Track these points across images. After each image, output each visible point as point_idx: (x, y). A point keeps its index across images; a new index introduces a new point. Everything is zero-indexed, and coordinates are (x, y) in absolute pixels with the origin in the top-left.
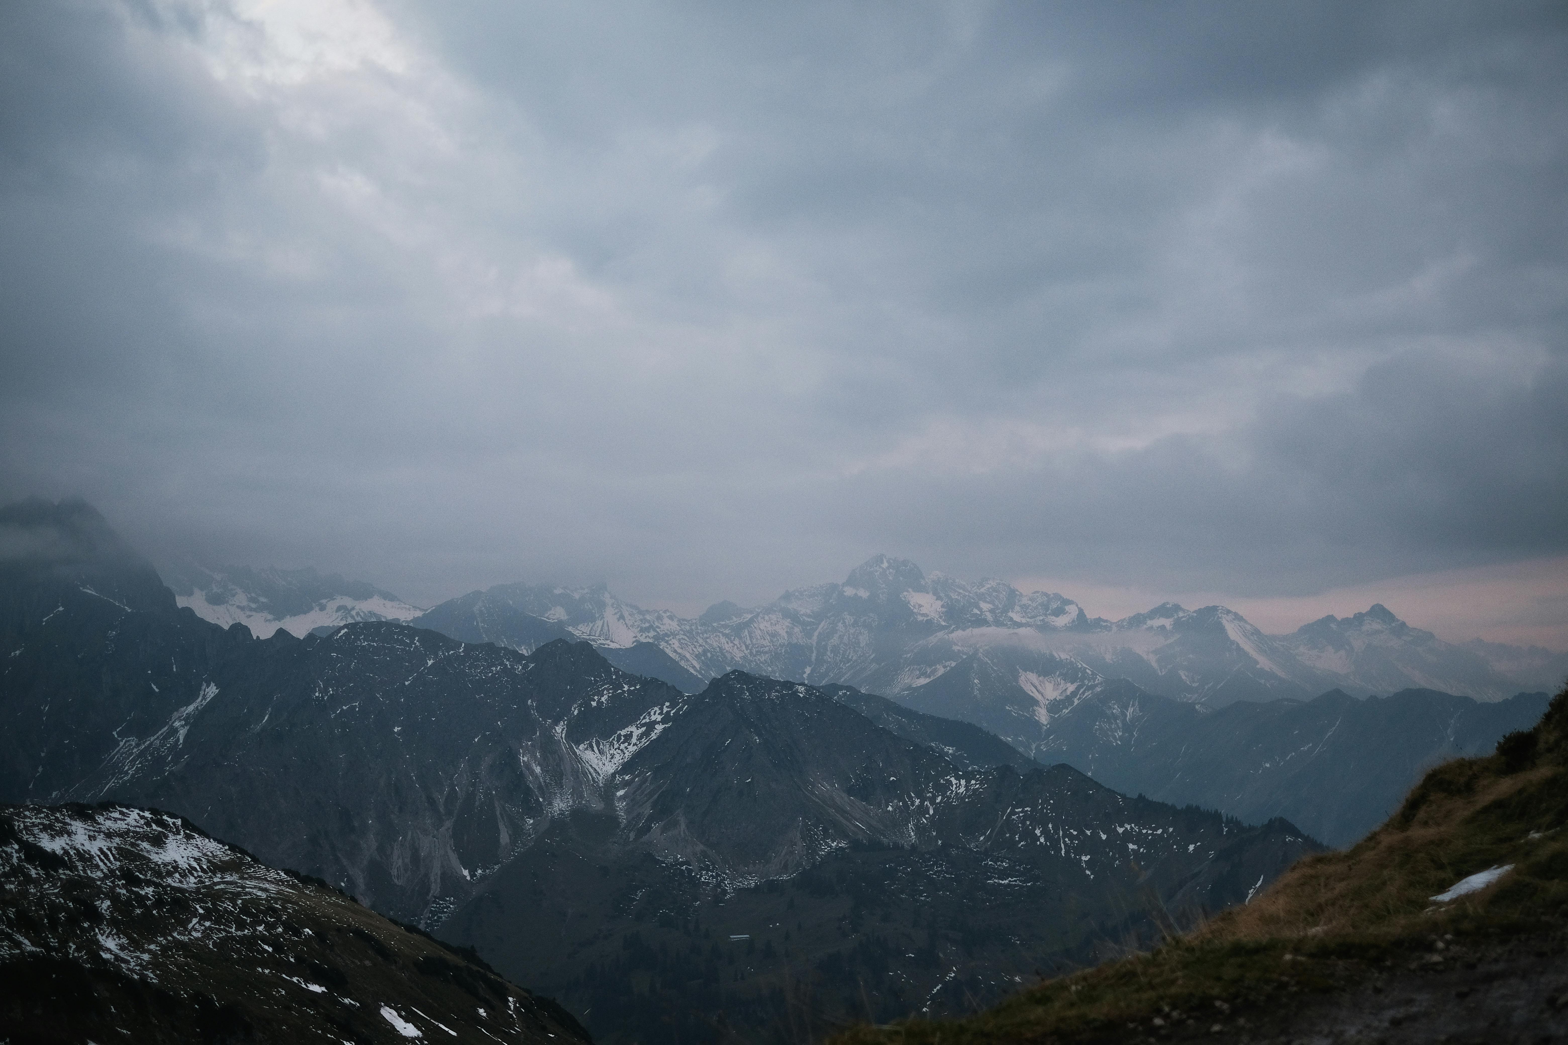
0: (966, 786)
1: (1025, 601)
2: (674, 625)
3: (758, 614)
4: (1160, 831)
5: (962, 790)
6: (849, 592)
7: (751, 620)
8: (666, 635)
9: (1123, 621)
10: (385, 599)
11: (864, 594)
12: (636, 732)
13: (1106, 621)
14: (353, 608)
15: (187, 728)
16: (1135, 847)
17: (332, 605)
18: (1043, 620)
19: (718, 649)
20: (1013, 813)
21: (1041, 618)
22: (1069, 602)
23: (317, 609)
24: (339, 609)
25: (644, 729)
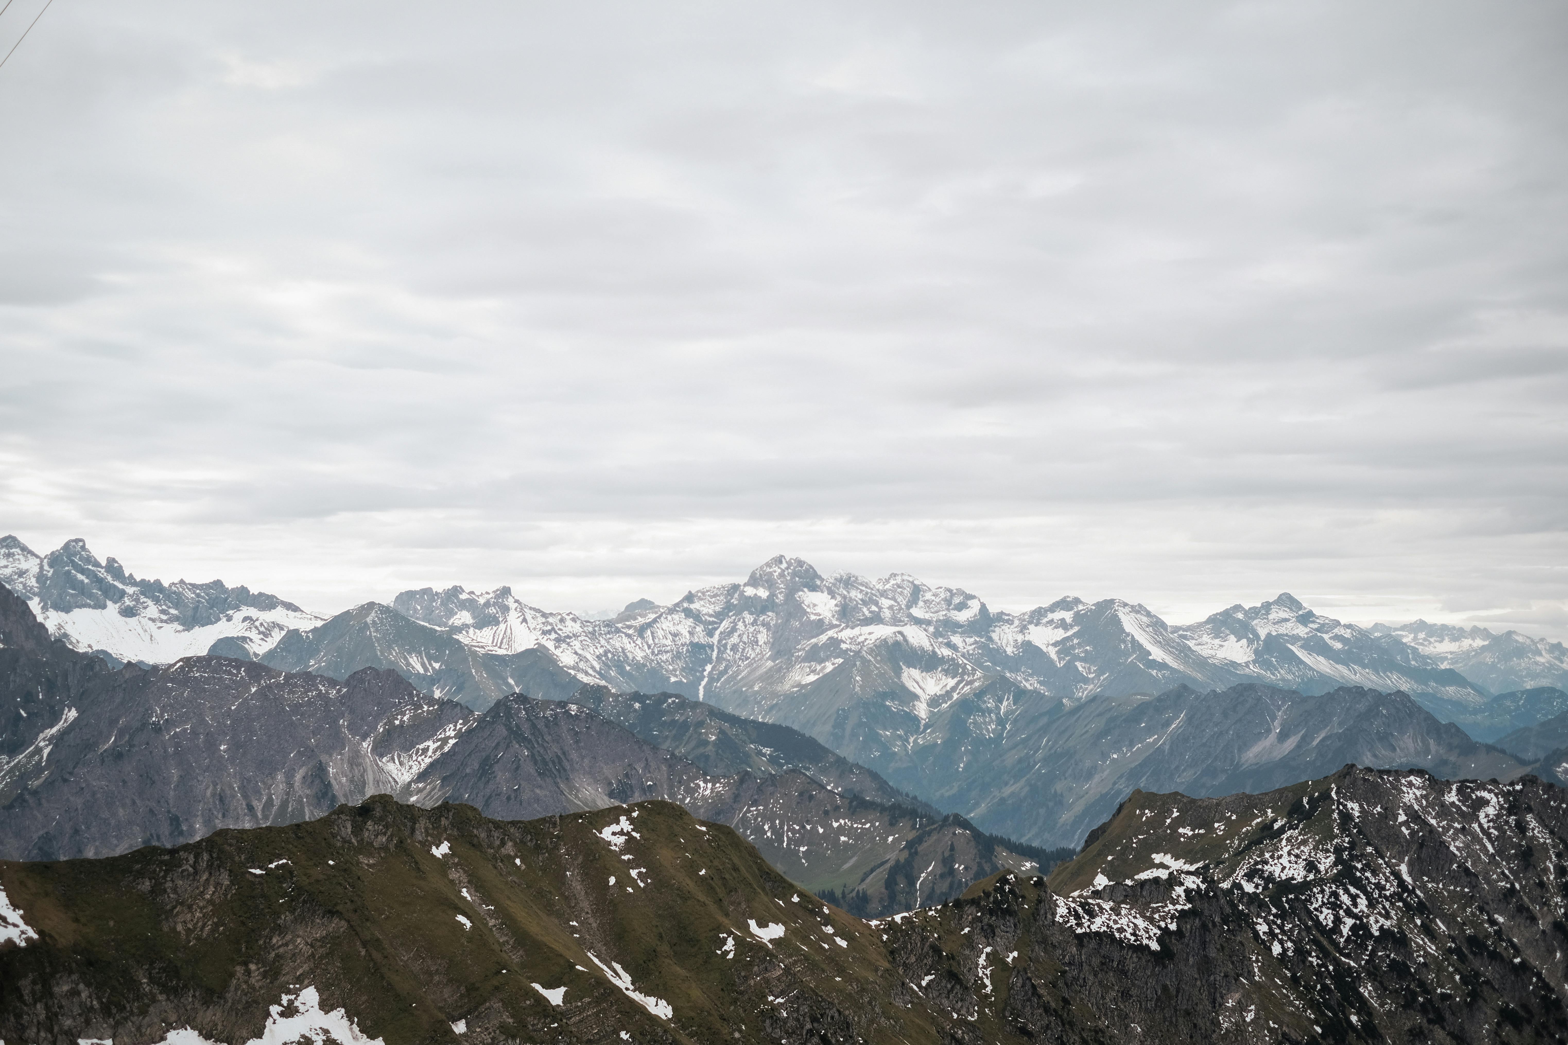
0: (712, 789)
1: (928, 596)
2: (576, 628)
3: (661, 615)
4: (868, 825)
5: (708, 792)
6: (750, 591)
7: (655, 621)
8: (568, 637)
9: (1024, 614)
10: (288, 609)
11: (763, 593)
12: (432, 745)
13: (1009, 615)
14: (257, 620)
15: (50, 747)
16: (846, 839)
17: (238, 616)
18: (946, 615)
19: (620, 650)
20: (748, 811)
21: (944, 613)
22: (973, 597)
23: (225, 619)
24: (245, 619)
25: (439, 743)
